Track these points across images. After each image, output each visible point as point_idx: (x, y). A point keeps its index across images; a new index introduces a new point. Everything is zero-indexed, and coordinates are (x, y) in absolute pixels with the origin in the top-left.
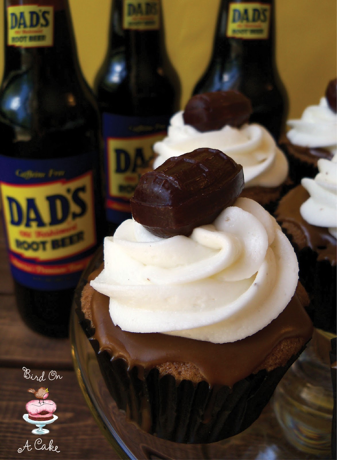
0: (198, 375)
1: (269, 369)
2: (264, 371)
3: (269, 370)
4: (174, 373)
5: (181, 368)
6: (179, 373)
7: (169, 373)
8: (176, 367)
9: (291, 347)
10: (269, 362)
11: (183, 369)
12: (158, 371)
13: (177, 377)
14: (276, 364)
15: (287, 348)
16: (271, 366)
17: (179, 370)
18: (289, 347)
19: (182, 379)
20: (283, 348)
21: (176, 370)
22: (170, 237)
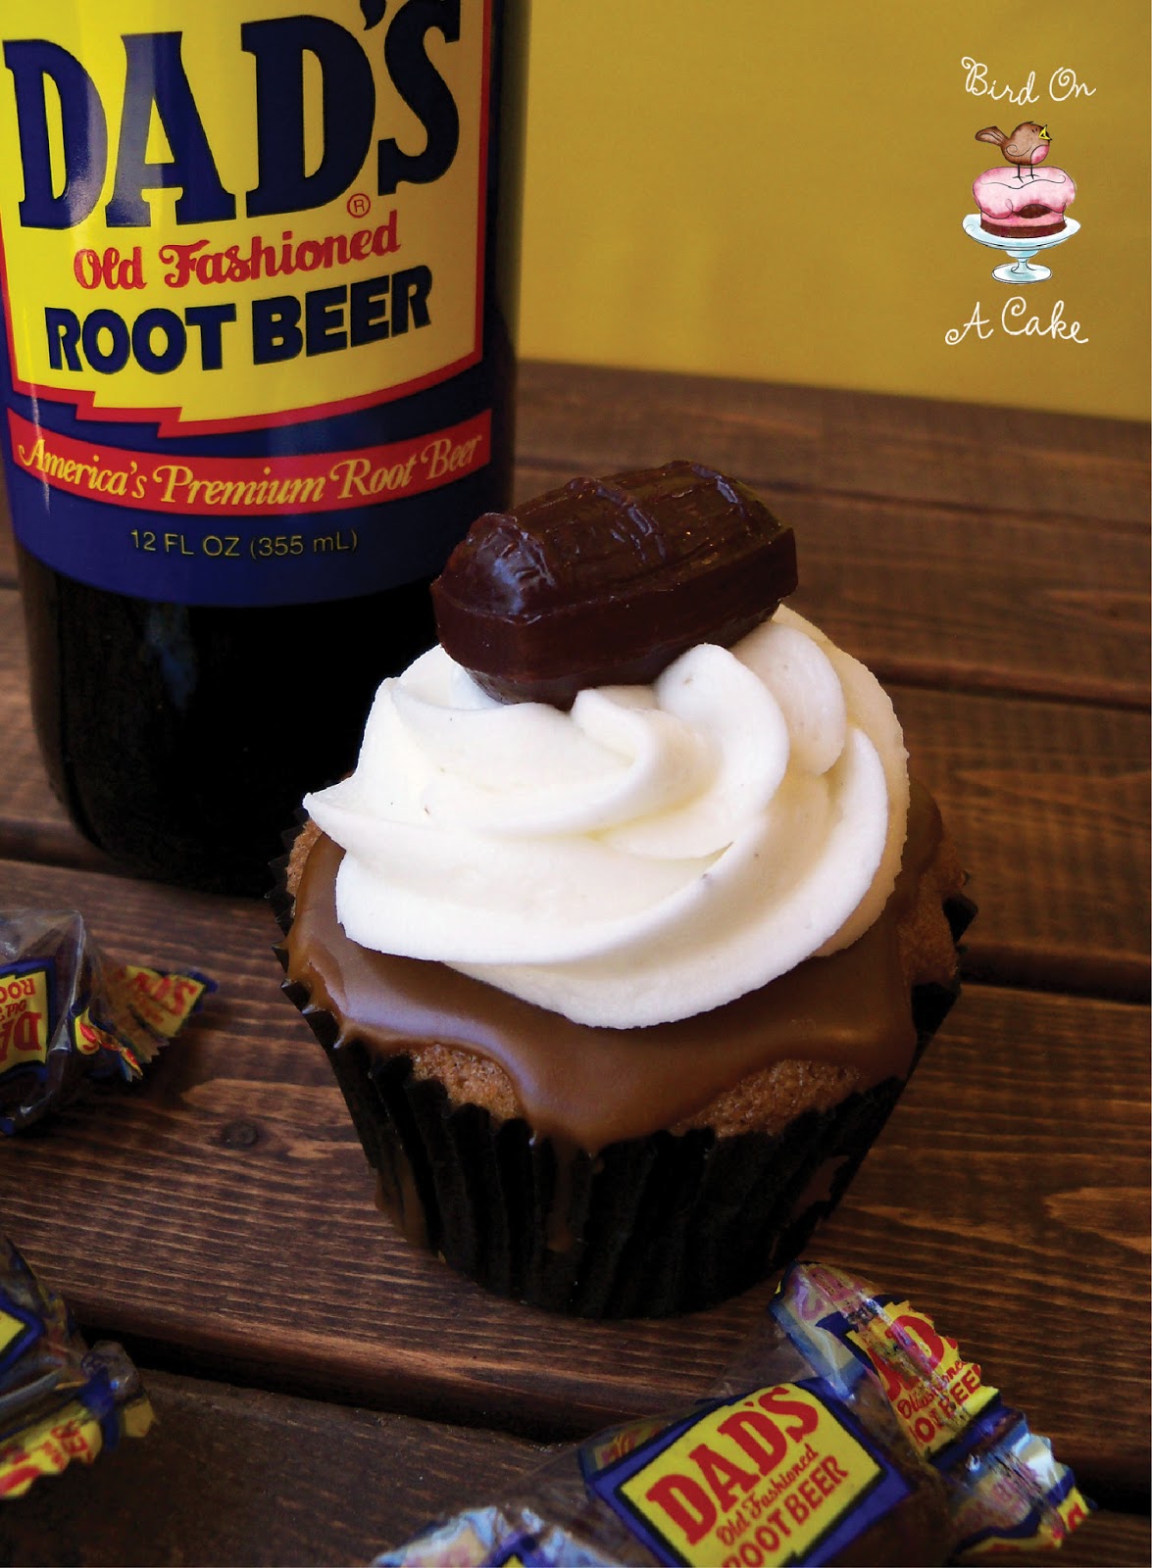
0: (506, 1099)
1: (723, 1132)
2: (708, 1133)
3: (720, 1135)
4: (450, 1079)
5: (470, 1068)
6: (460, 1082)
7: (435, 1076)
8: (456, 1065)
9: (805, 1085)
10: (721, 1110)
11: (474, 1071)
12: (411, 1063)
13: (453, 1091)
14: (743, 1122)
15: (789, 1084)
16: (727, 1122)
17: (464, 1073)
18: (798, 1081)
19: (463, 1100)
20: (778, 1081)
21: (454, 1071)
22: (518, 703)
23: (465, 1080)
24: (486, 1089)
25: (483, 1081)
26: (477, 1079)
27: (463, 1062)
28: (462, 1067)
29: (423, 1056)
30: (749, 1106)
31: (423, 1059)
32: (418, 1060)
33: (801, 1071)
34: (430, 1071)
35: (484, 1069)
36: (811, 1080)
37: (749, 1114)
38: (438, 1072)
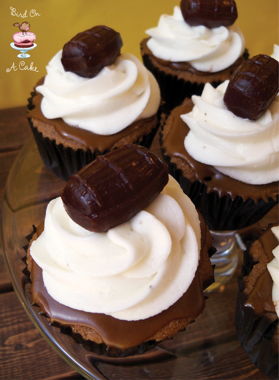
0: (99, 339)
1: (157, 340)
4: (83, 334)
5: (88, 332)
8: (84, 330)
9: (178, 326)
12: (71, 329)
13: (84, 337)
14: (162, 338)
15: (174, 327)
16: (158, 338)
17: (86, 333)
18: (176, 325)
19: (87, 339)
21: (84, 332)
23: (87, 335)
24: (93, 337)
25: (92, 335)
26: (90, 335)
27: (86, 330)
28: (86, 331)
29: (74, 327)
30: (164, 334)
31: (74, 329)
32: (73, 329)
33: (177, 322)
34: (77, 331)
35: (92, 332)
36: (180, 324)
37: (164, 336)
38: (79, 332)
